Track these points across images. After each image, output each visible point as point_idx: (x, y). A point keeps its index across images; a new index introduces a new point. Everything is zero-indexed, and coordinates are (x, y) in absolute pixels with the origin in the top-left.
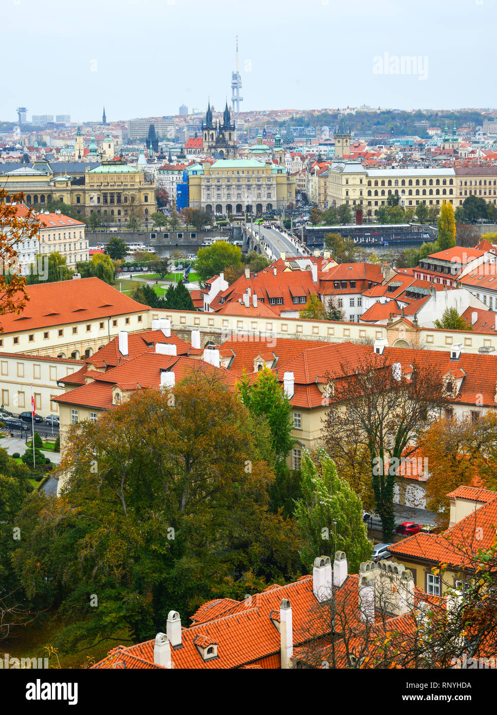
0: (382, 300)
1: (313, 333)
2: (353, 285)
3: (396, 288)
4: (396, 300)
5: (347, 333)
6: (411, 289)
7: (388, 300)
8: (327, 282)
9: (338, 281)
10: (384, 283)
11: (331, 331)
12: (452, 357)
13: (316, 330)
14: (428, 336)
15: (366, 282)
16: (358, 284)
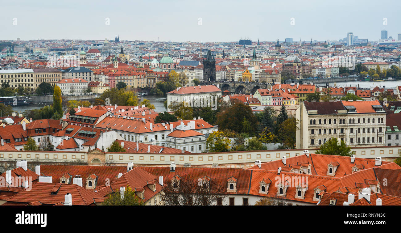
0: (67, 138)
1: (45, 158)
2: (44, 131)
3: (72, 131)
4: (73, 138)
5: (65, 157)
6: (82, 132)
7: (70, 138)
8: (32, 130)
9: (37, 129)
10: (63, 129)
11: (56, 157)
12: (171, 169)
13: (47, 156)
14: (110, 156)
15: (51, 129)
16: (47, 130)
